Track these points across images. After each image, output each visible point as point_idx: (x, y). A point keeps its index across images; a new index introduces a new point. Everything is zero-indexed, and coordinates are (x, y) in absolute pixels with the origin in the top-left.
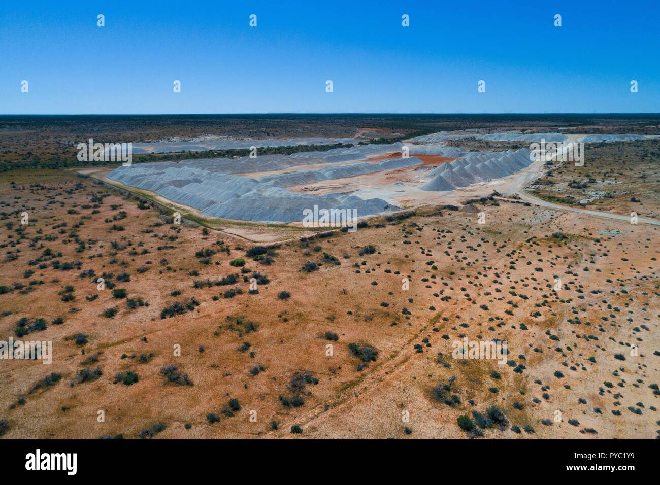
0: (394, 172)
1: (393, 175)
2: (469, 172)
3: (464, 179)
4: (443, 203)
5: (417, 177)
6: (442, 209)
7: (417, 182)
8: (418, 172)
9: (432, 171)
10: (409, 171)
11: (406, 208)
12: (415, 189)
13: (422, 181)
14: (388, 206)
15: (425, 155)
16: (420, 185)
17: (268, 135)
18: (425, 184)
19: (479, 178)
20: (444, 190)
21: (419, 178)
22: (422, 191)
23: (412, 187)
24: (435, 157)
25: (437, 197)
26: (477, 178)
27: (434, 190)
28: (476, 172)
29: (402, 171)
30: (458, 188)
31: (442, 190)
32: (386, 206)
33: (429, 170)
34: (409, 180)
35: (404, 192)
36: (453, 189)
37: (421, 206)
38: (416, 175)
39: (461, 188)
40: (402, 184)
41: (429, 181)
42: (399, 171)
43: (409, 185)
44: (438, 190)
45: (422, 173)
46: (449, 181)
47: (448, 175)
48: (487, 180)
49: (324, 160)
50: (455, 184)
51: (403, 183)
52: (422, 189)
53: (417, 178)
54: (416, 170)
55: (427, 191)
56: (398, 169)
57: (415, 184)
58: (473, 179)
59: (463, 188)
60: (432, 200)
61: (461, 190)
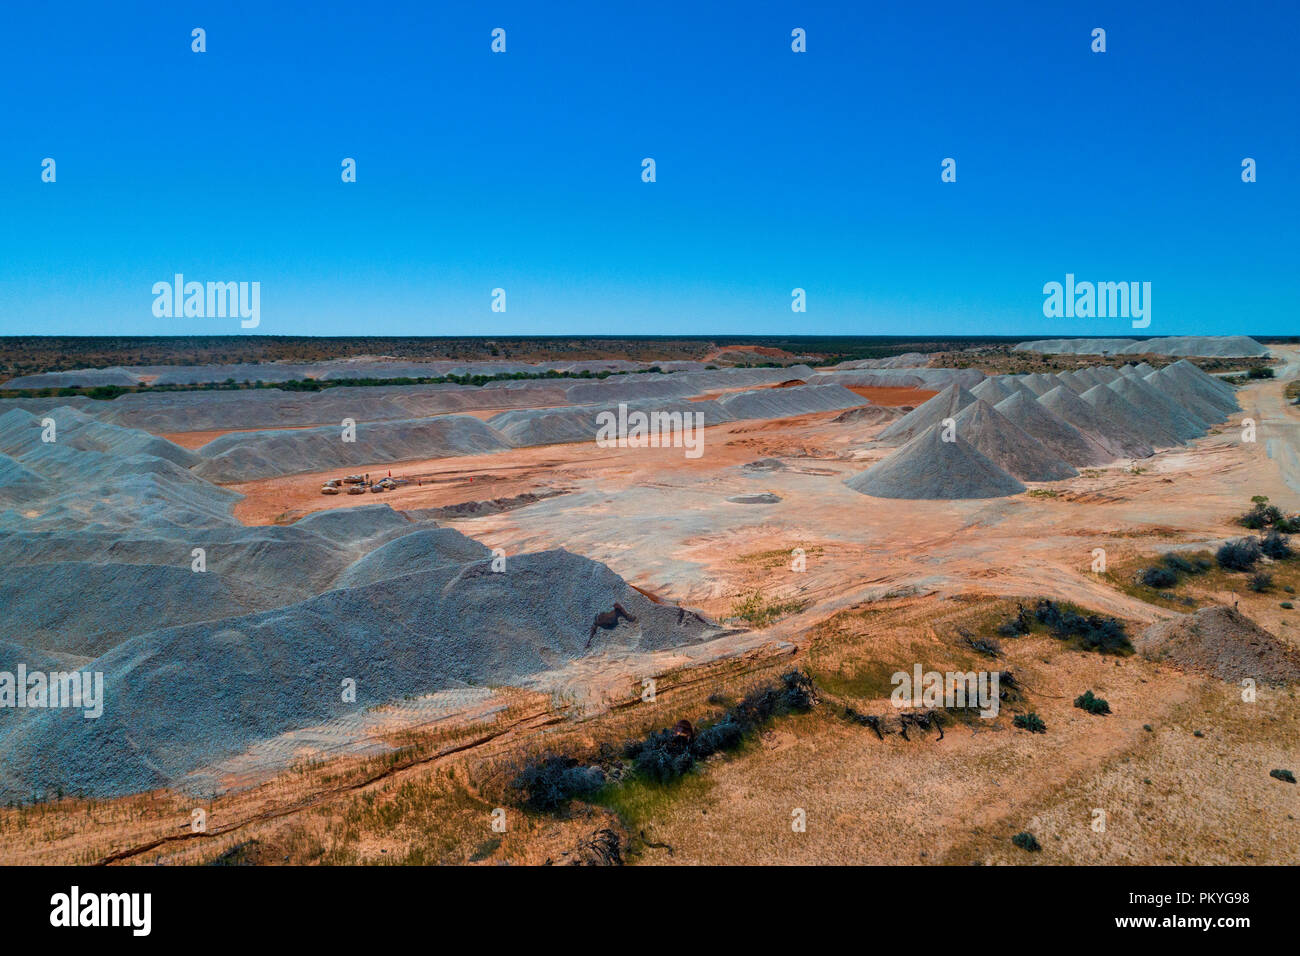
0: (763, 428)
1: (756, 436)
2: (1058, 416)
3: (1048, 448)
4: (990, 573)
5: (844, 440)
6: (1005, 633)
7: (841, 459)
8: (848, 426)
9: (899, 422)
10: (816, 423)
11: (753, 616)
12: (831, 488)
13: (861, 453)
14: (619, 611)
15: (871, 386)
16: (853, 472)
17: (495, 354)
18: (872, 467)
19: (1104, 442)
20: (969, 492)
21: (852, 443)
22: (864, 497)
23: (821, 480)
24: (903, 391)
25: (942, 534)
26: (1098, 442)
27: (918, 496)
28: (1087, 419)
29: (793, 423)
30: (1033, 486)
31: (959, 496)
32: (606, 607)
33: (887, 419)
34: (814, 453)
35: (773, 500)
36: (1013, 489)
37: (857, 595)
38: (840, 436)
39: (1045, 486)
40: (777, 465)
41: (888, 456)
42: (782, 423)
43: (807, 471)
44: (939, 494)
45: (864, 428)
46: (989, 452)
47: (975, 427)
48: (1140, 450)
49: (564, 396)
50: (1011, 469)
51: (783, 460)
52: (860, 487)
53: (842, 445)
54: (841, 419)
55: (887, 496)
56: (781, 418)
57: (834, 466)
58: (1083, 446)
59: (1055, 486)
60: (920, 551)
61: (1053, 495)
